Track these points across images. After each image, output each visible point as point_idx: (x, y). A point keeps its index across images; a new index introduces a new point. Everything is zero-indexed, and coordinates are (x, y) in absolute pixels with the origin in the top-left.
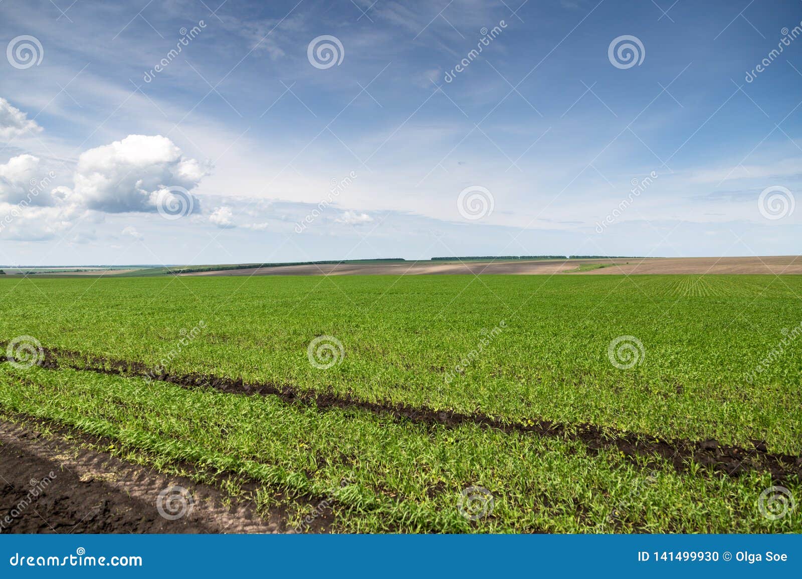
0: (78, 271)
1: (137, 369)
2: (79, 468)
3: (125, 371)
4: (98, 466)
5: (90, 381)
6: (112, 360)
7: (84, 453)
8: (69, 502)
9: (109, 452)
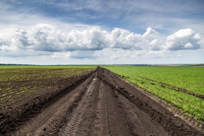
0: (166, 65)
1: (185, 91)
2: (174, 113)
3: (182, 91)
4: (178, 114)
5: (173, 92)
6: (178, 88)
7: (174, 109)
8: (172, 120)
9: (180, 111)
